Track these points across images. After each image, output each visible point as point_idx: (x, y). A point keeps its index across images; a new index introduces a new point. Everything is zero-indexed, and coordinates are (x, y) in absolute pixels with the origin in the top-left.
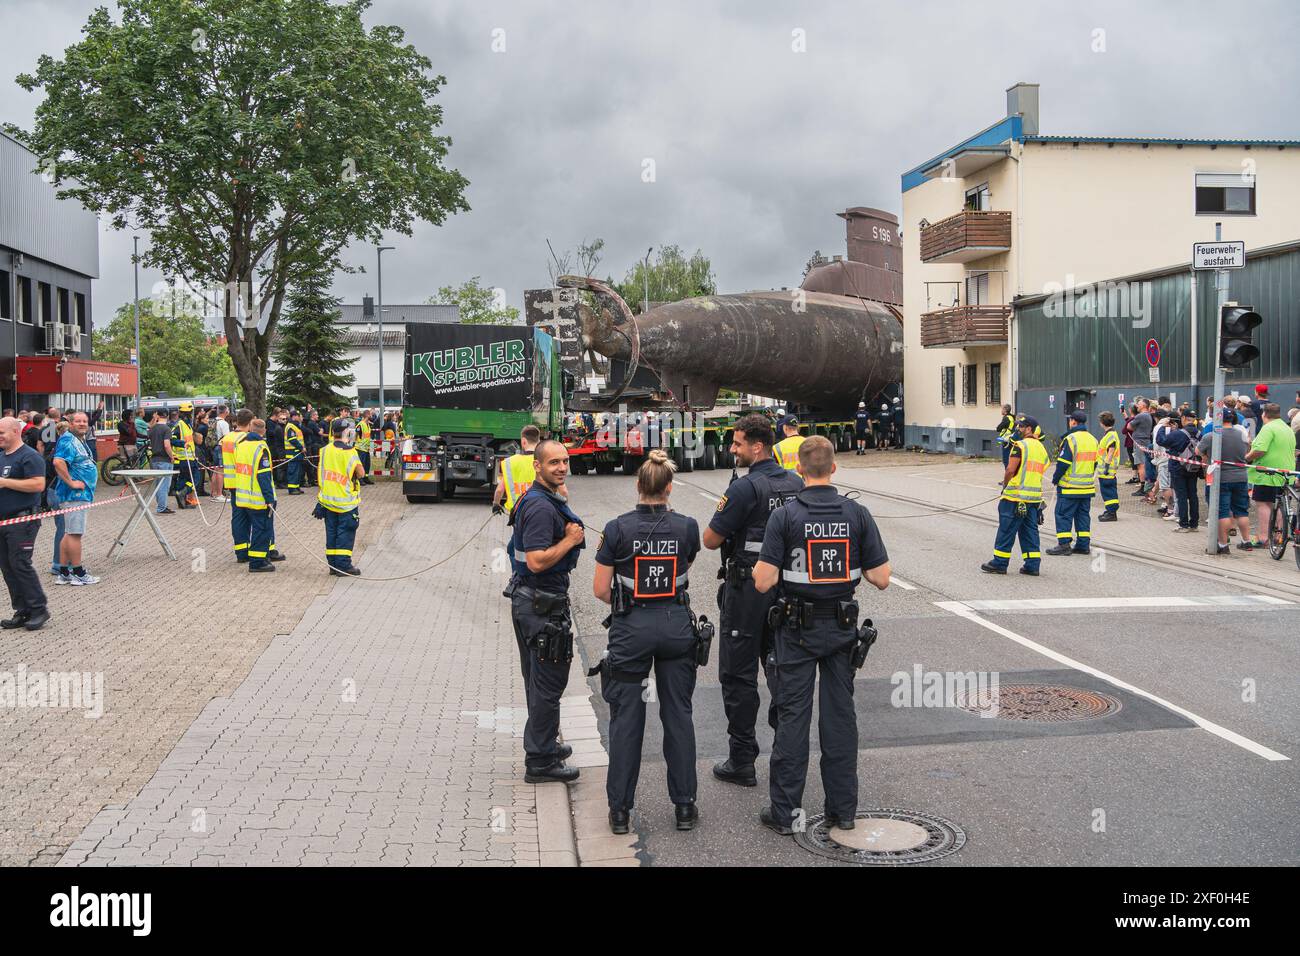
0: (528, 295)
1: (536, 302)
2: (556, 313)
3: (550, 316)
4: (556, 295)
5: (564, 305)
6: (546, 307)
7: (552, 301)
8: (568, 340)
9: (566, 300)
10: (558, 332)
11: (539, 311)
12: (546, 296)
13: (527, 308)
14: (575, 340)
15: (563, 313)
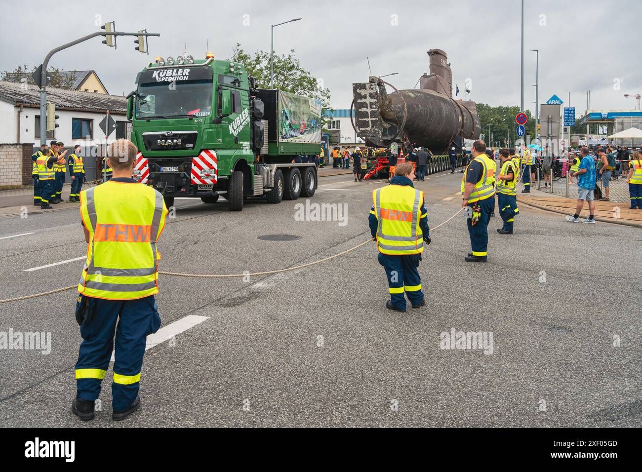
0: (354, 86)
1: (358, 89)
2: (368, 96)
3: (365, 97)
4: (368, 86)
5: (372, 91)
6: (363, 92)
7: (366, 89)
8: (374, 110)
9: (372, 89)
10: (369, 105)
11: (360, 94)
12: (363, 86)
13: (354, 92)
14: (377, 110)
15: (371, 96)
